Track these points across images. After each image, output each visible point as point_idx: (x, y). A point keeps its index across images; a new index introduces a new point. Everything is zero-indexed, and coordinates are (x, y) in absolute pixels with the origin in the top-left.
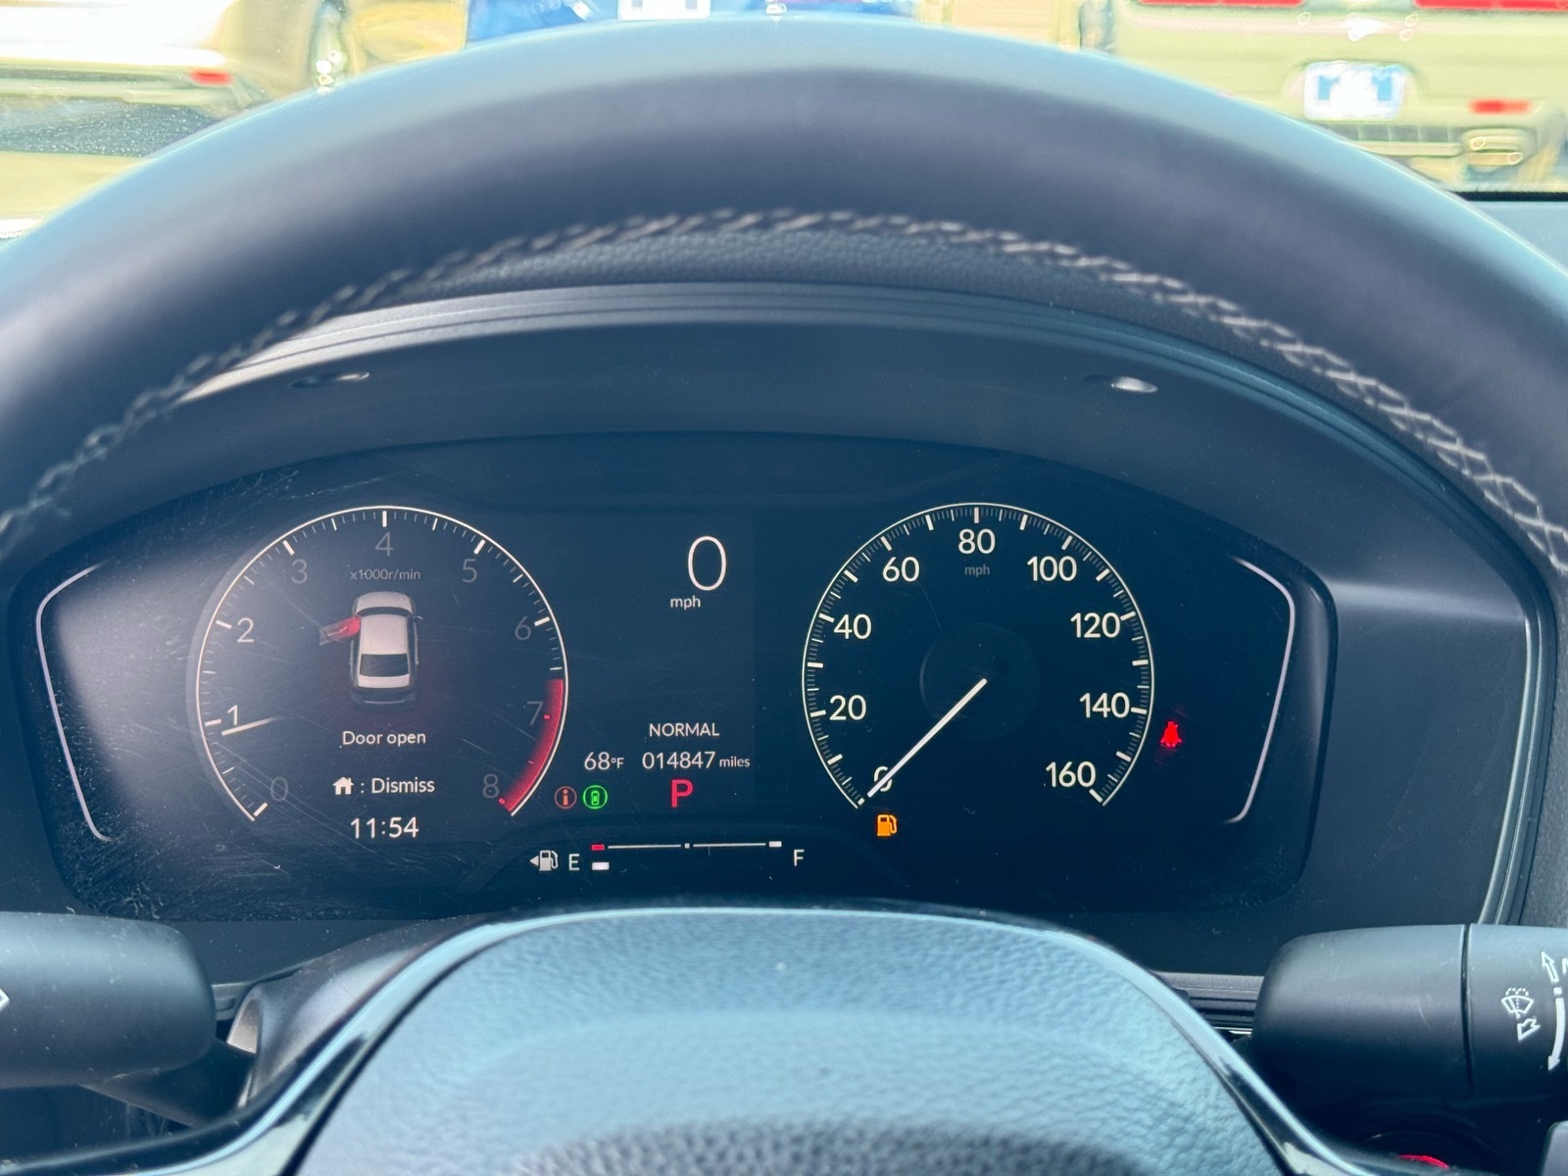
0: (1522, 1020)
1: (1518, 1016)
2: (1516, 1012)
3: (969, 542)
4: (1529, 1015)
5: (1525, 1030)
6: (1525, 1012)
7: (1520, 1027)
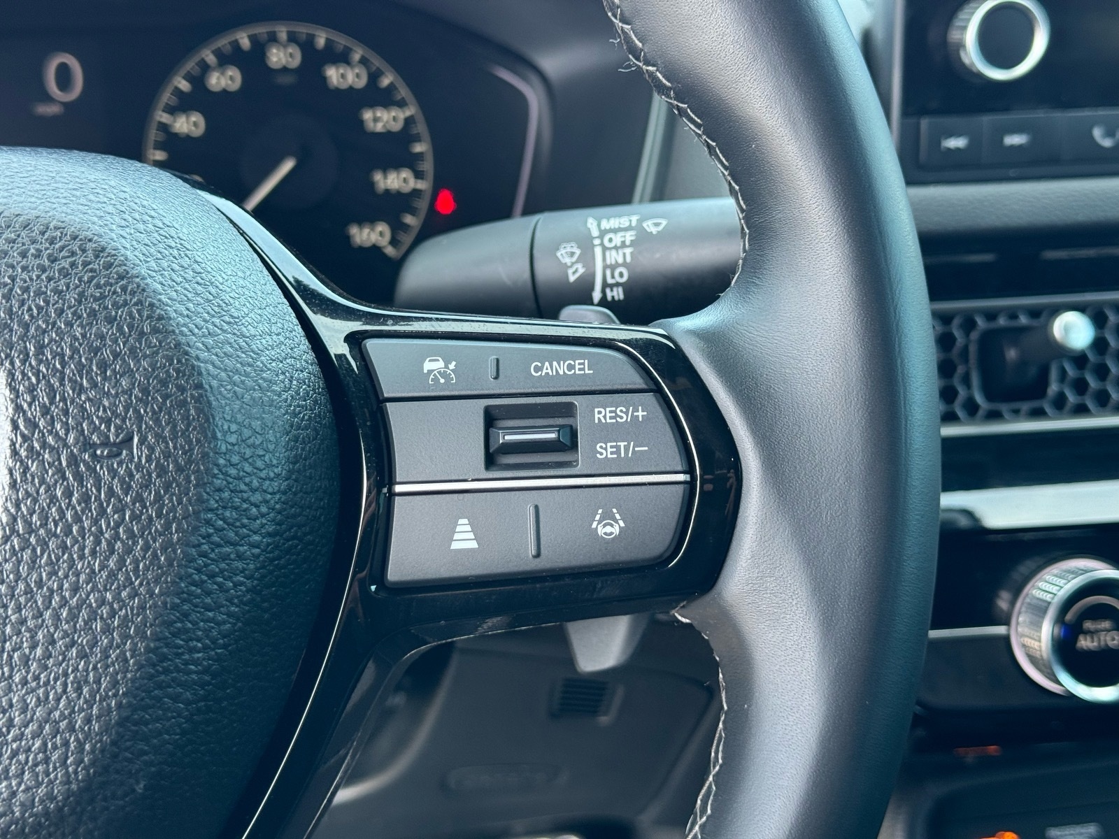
0: (571, 267)
1: (569, 264)
2: (568, 261)
3: (278, 57)
4: (577, 262)
5: (574, 273)
6: (574, 259)
7: (570, 271)
